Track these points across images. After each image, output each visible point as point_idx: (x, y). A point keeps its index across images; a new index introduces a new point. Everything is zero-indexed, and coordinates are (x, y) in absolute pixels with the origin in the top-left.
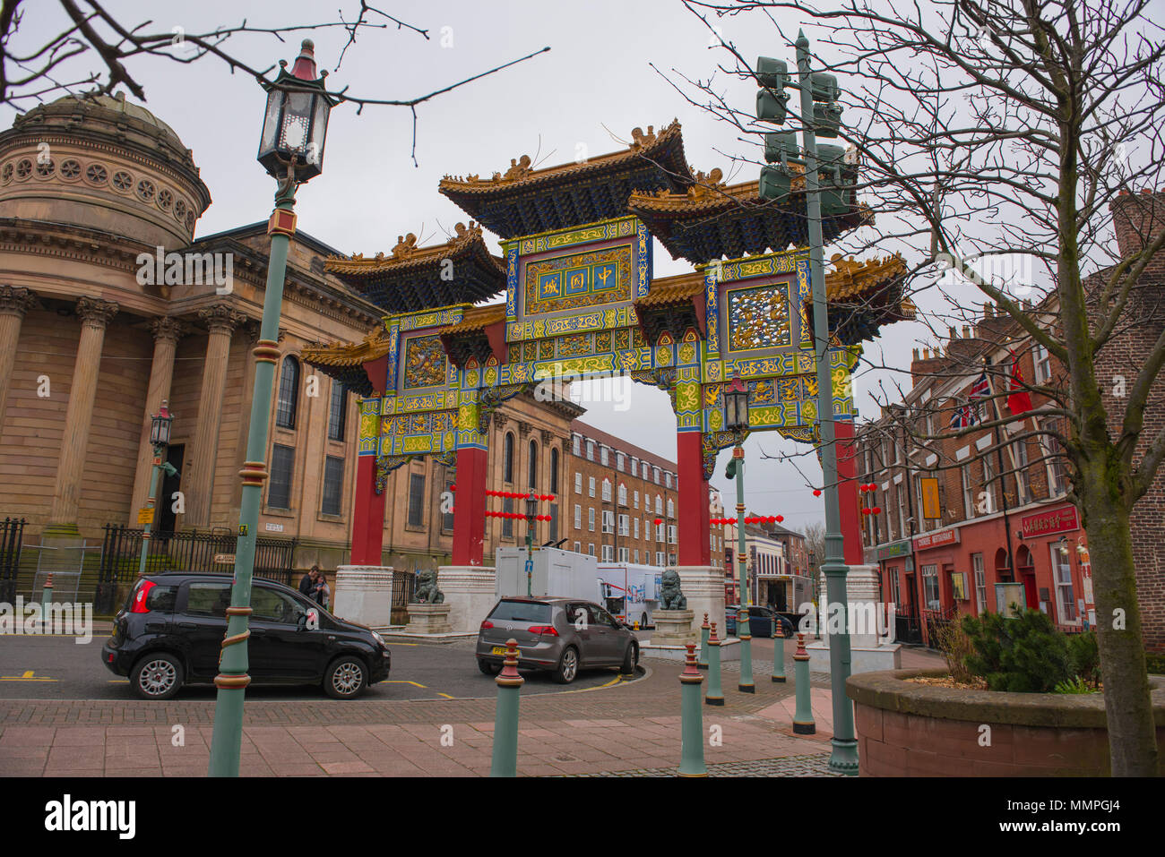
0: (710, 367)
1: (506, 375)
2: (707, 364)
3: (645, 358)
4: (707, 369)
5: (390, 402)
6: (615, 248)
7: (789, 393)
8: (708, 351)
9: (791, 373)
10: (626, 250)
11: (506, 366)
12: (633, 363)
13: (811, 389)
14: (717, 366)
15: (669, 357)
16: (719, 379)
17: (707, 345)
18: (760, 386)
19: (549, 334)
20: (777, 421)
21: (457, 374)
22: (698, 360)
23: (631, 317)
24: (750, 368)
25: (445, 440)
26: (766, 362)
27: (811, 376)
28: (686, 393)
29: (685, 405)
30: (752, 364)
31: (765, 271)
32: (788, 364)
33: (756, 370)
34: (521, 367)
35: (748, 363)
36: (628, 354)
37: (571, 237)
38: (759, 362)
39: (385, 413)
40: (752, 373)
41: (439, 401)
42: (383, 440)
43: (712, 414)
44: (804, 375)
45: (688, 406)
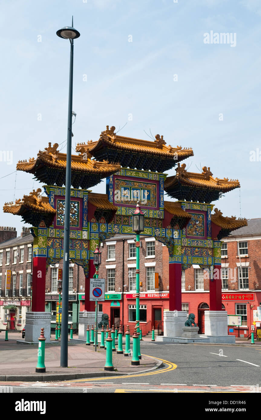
0: (183, 240)
1: (110, 228)
2: (183, 239)
3: (163, 232)
4: (182, 241)
5: (52, 231)
6: (151, 184)
7: (204, 253)
8: (182, 234)
9: (206, 247)
10: (155, 186)
11: (110, 224)
12: (159, 233)
13: (209, 253)
14: (185, 240)
15: (171, 234)
16: (186, 245)
17: (183, 232)
18: (197, 249)
19: (128, 214)
20: (202, 263)
21: (87, 224)
22: (180, 237)
23: (158, 215)
24: (195, 243)
25: (82, 254)
26: (199, 242)
27: (210, 248)
28: (178, 249)
29: (177, 253)
30: (195, 241)
31: (199, 209)
32: (205, 243)
33: (196, 244)
34: (116, 226)
35: (194, 241)
36: (157, 230)
37: (135, 173)
38: (197, 241)
39: (49, 236)
40: (195, 245)
41: (79, 235)
42: (49, 250)
43: (184, 258)
44: (208, 248)
45: (178, 254)
